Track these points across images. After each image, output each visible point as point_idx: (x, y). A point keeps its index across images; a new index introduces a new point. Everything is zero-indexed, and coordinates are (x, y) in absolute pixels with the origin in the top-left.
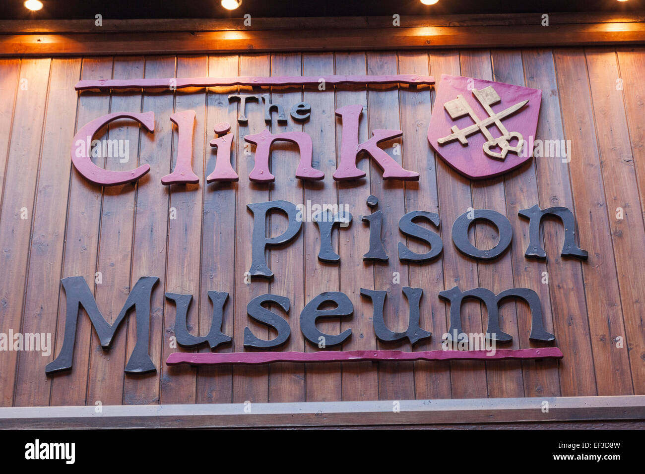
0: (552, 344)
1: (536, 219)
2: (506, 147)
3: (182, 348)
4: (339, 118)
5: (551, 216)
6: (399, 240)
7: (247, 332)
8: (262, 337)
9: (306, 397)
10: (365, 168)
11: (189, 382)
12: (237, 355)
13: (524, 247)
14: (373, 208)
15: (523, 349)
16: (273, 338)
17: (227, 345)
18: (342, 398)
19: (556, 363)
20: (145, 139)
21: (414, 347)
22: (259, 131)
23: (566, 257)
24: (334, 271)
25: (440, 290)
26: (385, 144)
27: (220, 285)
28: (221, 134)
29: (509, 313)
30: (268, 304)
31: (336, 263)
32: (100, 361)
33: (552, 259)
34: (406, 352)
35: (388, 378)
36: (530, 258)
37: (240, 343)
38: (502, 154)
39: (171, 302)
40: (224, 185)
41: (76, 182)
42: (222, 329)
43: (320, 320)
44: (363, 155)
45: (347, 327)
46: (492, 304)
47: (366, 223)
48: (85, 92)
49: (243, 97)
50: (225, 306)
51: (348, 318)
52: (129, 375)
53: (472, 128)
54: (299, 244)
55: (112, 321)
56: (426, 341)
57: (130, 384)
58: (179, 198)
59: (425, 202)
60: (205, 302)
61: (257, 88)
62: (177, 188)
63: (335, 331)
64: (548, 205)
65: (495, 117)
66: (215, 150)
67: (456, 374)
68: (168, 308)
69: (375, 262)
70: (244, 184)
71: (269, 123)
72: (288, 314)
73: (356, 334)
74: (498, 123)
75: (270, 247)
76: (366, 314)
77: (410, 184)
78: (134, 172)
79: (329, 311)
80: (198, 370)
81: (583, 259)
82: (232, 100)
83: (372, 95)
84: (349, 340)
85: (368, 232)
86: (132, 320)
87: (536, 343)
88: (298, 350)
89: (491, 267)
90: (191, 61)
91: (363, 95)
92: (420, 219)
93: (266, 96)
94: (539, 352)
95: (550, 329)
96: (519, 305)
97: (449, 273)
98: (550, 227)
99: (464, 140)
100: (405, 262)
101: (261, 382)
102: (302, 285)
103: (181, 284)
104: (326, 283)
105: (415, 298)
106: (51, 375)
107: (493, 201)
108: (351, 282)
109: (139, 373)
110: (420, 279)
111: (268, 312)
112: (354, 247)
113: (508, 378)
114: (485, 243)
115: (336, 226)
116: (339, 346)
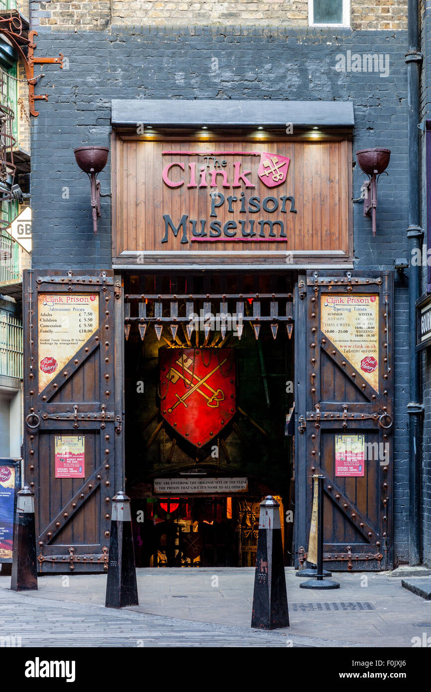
0: (285, 237)
1: (285, 199)
2: (278, 177)
3: (194, 236)
4: (234, 166)
5: (288, 199)
6: (249, 206)
7: (210, 232)
8: (214, 233)
9: (225, 249)
10: (241, 184)
11: (197, 245)
12: (208, 238)
13: (281, 208)
14: (243, 196)
15: (277, 238)
16: (217, 233)
17: (205, 235)
18: (233, 250)
19: (286, 242)
20: (181, 171)
21: (251, 237)
22: (212, 170)
23: (291, 212)
24: (232, 214)
25: (259, 221)
26: (246, 175)
27: (203, 218)
28: (202, 171)
29: (275, 227)
30: (216, 224)
31: (233, 212)
32: (175, 239)
33: (288, 212)
34: (249, 238)
35: (245, 244)
36: (282, 212)
37: (209, 234)
38: (277, 180)
39: (191, 222)
40: (204, 188)
41: (164, 185)
42: (204, 230)
43: (229, 228)
44: (241, 178)
45: (235, 230)
46: (271, 225)
47: (241, 200)
48: (164, 155)
49: (208, 157)
50: (205, 224)
51: (236, 228)
52: (182, 243)
53: (270, 171)
54: (223, 206)
55: (177, 228)
56: (255, 235)
57: (182, 245)
58: (191, 190)
59: (256, 194)
60: (200, 223)
61: (212, 155)
62: (190, 188)
63: (231, 232)
64: (288, 196)
65: (276, 167)
66: (201, 176)
67: (261, 244)
68: (190, 224)
69: (243, 212)
70: (209, 187)
71: (215, 167)
72: (220, 227)
73: (237, 232)
74: (277, 170)
75: (216, 207)
76: (240, 227)
77: (253, 188)
78: (180, 183)
79: (231, 226)
80: (198, 242)
81: (295, 212)
82: (205, 159)
83: (243, 157)
84: (235, 234)
85: (241, 202)
86: (182, 227)
87: (281, 236)
88: (223, 237)
89: (272, 214)
90: (193, 144)
91: (241, 157)
92: (255, 199)
93: (214, 157)
94: (282, 239)
95: (285, 233)
96: (278, 225)
97: (261, 215)
98: (288, 202)
99: (267, 175)
100: (250, 212)
101: (214, 245)
102: (224, 218)
103: (193, 217)
104: (230, 218)
105: (252, 223)
106: (163, 243)
107: (274, 194)
108: (236, 218)
109: (184, 242)
110: (254, 217)
111: (215, 226)
112: (238, 207)
113: (274, 246)
114: (271, 207)
115: (233, 201)
116: (233, 236)
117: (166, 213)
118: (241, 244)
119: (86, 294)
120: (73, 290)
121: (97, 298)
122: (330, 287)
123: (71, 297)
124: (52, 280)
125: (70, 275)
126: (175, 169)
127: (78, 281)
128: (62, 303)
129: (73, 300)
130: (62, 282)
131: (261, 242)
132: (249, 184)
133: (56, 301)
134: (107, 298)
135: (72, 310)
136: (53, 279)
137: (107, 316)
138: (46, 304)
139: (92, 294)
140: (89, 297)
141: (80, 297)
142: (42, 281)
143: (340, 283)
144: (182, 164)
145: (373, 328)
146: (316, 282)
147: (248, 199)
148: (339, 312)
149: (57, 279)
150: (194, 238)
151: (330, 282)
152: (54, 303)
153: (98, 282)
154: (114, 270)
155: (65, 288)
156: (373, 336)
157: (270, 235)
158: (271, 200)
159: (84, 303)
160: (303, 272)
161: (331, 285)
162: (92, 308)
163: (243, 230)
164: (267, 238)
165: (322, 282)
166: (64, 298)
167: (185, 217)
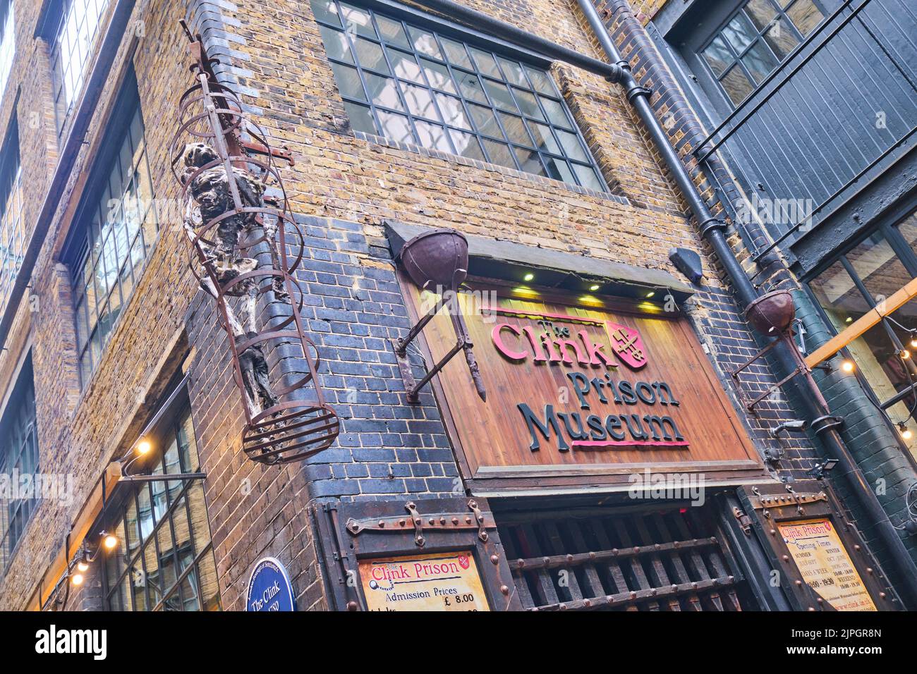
0: (683, 440)
1: (658, 387)
2: (639, 355)
3: (574, 439)
4: (581, 336)
5: (662, 387)
6: (622, 393)
7: (591, 432)
8: (597, 434)
9: (621, 461)
10: (598, 362)
11: (582, 455)
12: (592, 443)
13: (660, 400)
14: (608, 379)
15: (675, 443)
16: (601, 435)
17: (587, 438)
18: (632, 461)
19: (685, 448)
20: (516, 337)
21: (645, 440)
22: (557, 340)
23: (672, 404)
24: (607, 406)
25: (643, 416)
26: (601, 350)
27: (573, 411)
28: (544, 339)
29: (666, 426)
30: (593, 419)
31: (606, 402)
32: (547, 444)
33: (669, 404)
34: (644, 442)
35: (642, 453)
36: (662, 404)
37: (590, 437)
38: (639, 358)
39: (560, 417)
40: (554, 364)
41: (501, 358)
42: (582, 430)
43: (614, 427)
44: (597, 354)
45: (622, 431)
46: (660, 423)
47: (609, 385)
49: (543, 322)
50: (579, 420)
51: (620, 427)
52: (561, 451)
53: (626, 346)
54: (591, 393)
56: (647, 437)
57: (563, 455)
59: (622, 377)
60: (571, 417)
61: (546, 318)
62: (538, 363)
63: (618, 432)
64: (659, 382)
65: (631, 342)
66: (545, 346)
67: (660, 451)
68: (560, 419)
69: (617, 403)
70: (561, 364)
71: (556, 335)
72: (601, 425)
73: (625, 434)
74: (633, 344)
75: (582, 394)
76: (624, 425)
77: (615, 368)
78: (520, 355)
79: (614, 423)
80: (581, 448)
82: (539, 323)
84: (624, 436)
85: (610, 388)
86: (550, 424)
87: (678, 440)
88: (610, 442)
89: (653, 406)
92: (624, 384)
93: (551, 322)
94: (680, 443)
95: (680, 434)
96: (667, 423)
97: (642, 408)
98: (663, 391)
99: (625, 351)
101: (605, 455)
102: (599, 411)
103: (559, 409)
104: (607, 411)
105: (636, 419)
106: (533, 451)
107: (643, 378)
108: (617, 412)
109: (563, 450)
110: (633, 410)
111: (594, 423)
112: (609, 395)
113: (675, 455)
114: (648, 396)
115: (598, 386)
116: (623, 439)
117: (520, 402)
118: (638, 453)
119: (449, 555)
120: (426, 546)
121: (472, 560)
122: (780, 511)
123: (423, 563)
124: (382, 525)
125: (414, 512)
126: (508, 334)
127: (432, 523)
128: (408, 580)
129: (428, 570)
130: (400, 528)
131: (658, 448)
132: (608, 363)
133: (396, 576)
134: (494, 557)
135: (432, 593)
136: (381, 522)
137: (507, 598)
138: (376, 587)
139: (461, 553)
140: (456, 561)
141: (440, 563)
142: (361, 528)
143: (788, 503)
144: (514, 327)
145: (851, 571)
146: (764, 502)
147: (616, 384)
148: (806, 550)
149: (391, 523)
150: (573, 443)
151: (777, 501)
152: (393, 581)
153: (469, 522)
155: (409, 544)
156: (858, 584)
157: (665, 438)
158: (643, 386)
159: (450, 574)
161: (781, 507)
162: (469, 585)
163: (630, 430)
164: (663, 443)
165: (769, 502)
166: (410, 567)
167: (550, 408)
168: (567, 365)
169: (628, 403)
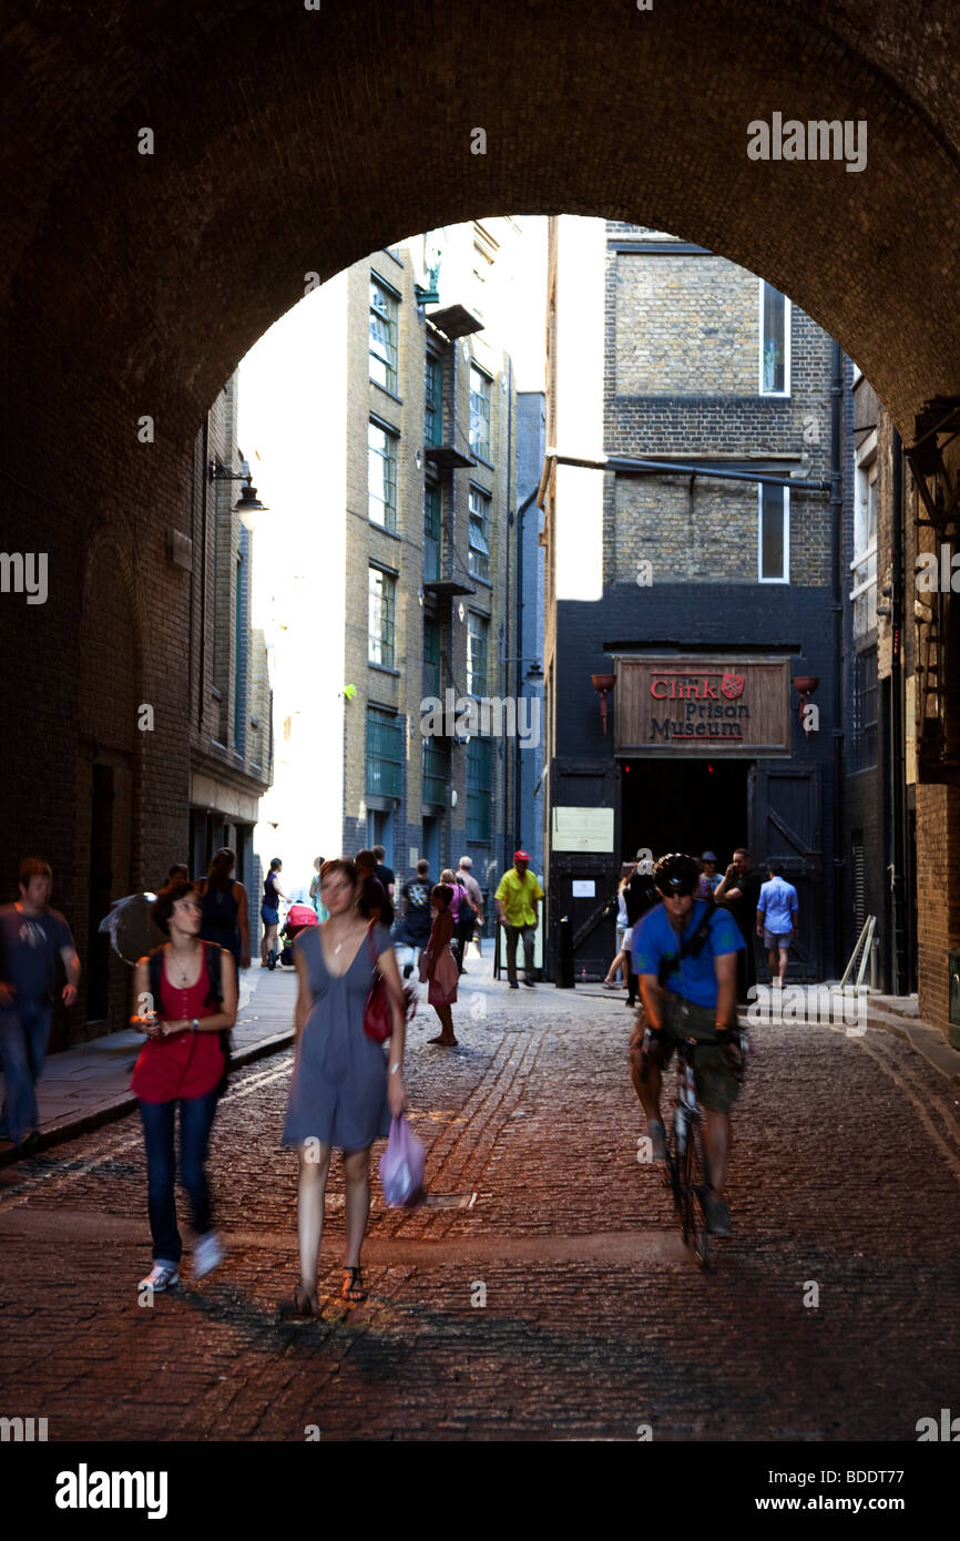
0: (741, 735)
1: (740, 708)
3: (675, 733)
4: (704, 683)
5: (743, 707)
6: (714, 712)
7: (686, 731)
8: (689, 732)
9: (697, 744)
11: (676, 740)
12: (684, 736)
13: (738, 714)
14: (710, 705)
15: (736, 736)
16: (691, 732)
17: (682, 733)
18: (703, 744)
19: (741, 739)
20: (665, 687)
21: (716, 735)
22: (688, 686)
23: (745, 716)
24: (702, 718)
25: (721, 723)
26: (713, 690)
27: (681, 720)
29: (734, 728)
30: (690, 724)
31: (702, 716)
32: (660, 735)
33: (743, 717)
34: (714, 736)
35: (711, 740)
36: (738, 716)
37: (685, 733)
39: (672, 724)
40: (681, 699)
41: (652, 698)
42: (681, 729)
43: (700, 729)
45: (704, 730)
46: (731, 726)
47: (708, 708)
50: (682, 725)
51: (705, 728)
52: (665, 738)
54: (695, 712)
55: (661, 728)
56: (718, 733)
57: (666, 740)
58: (672, 701)
59: (720, 704)
60: (678, 724)
62: (671, 699)
63: (701, 731)
64: (743, 705)
69: (710, 716)
70: (685, 699)
71: (689, 683)
72: (693, 727)
73: (706, 731)
75: (690, 713)
76: (707, 727)
77: (717, 699)
78: (664, 696)
79: (701, 726)
81: (748, 717)
83: (710, 677)
84: (704, 733)
85: (709, 710)
86: (665, 727)
87: (738, 734)
88: (695, 735)
89: (731, 718)
91: (708, 677)
92: (719, 707)
94: (738, 736)
95: (741, 732)
97: (723, 719)
98: (743, 710)
101: (689, 741)
102: (696, 720)
103: (673, 720)
104: (700, 721)
105: (717, 724)
106: (651, 738)
107: (733, 704)
108: (705, 721)
109: (667, 738)
110: (719, 721)
111: (690, 726)
112: (706, 713)
113: (733, 741)
114: (730, 713)
115: (702, 708)
117: (654, 717)
118: (708, 740)
126: (661, 687)
131: (722, 739)
132: (714, 696)
144: (665, 681)
147: (714, 706)
150: (674, 735)
154: (617, 759)
157: (729, 734)
158: (731, 708)
160: (754, 761)
163: (710, 729)
164: (728, 736)
167: (668, 721)
168: (689, 699)
169: (716, 716)
